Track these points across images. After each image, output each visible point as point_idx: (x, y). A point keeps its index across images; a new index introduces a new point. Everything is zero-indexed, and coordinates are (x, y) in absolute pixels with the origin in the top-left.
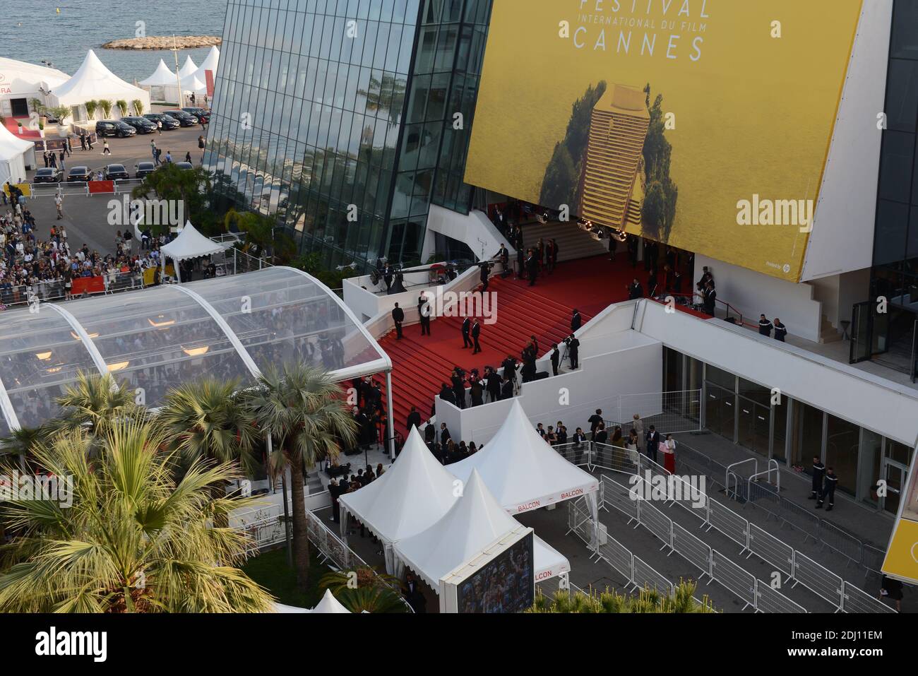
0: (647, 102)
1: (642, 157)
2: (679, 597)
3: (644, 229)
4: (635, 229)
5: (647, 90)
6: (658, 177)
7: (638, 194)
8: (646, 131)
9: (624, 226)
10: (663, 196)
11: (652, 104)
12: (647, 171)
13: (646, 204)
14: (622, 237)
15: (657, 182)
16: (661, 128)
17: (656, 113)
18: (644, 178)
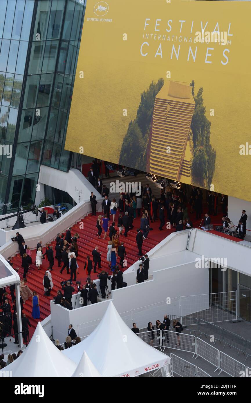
0: (193, 93)
1: (191, 130)
3: (193, 180)
4: (187, 180)
5: (193, 84)
6: (202, 144)
7: (189, 156)
8: (192, 113)
9: (179, 178)
10: (206, 157)
11: (196, 94)
12: (194, 140)
13: (194, 163)
14: (178, 186)
15: (201, 148)
16: (203, 110)
17: (199, 101)
18: (192, 144)
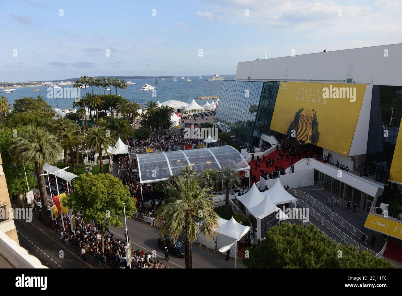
1: (312, 126)
2: (311, 227)
3: (311, 142)
4: (309, 142)
5: (313, 110)
6: (315, 130)
7: (310, 134)
8: (312, 119)
9: (306, 141)
10: (316, 134)
11: (314, 113)
12: (313, 128)
13: (312, 136)
14: (306, 143)
15: (315, 131)
16: (316, 119)
17: (315, 115)
18: (312, 130)
